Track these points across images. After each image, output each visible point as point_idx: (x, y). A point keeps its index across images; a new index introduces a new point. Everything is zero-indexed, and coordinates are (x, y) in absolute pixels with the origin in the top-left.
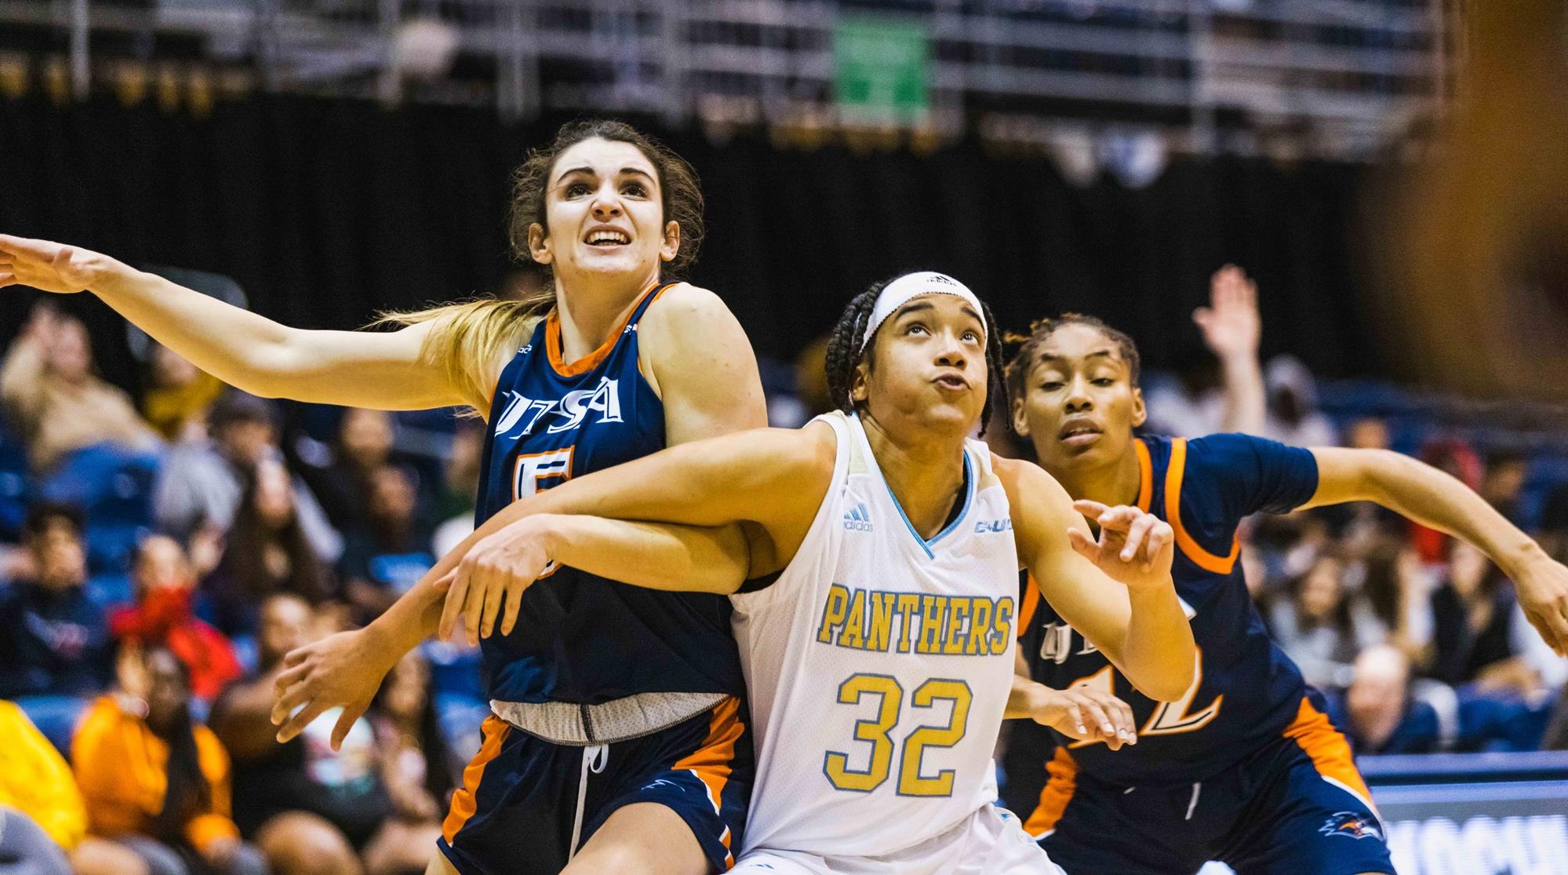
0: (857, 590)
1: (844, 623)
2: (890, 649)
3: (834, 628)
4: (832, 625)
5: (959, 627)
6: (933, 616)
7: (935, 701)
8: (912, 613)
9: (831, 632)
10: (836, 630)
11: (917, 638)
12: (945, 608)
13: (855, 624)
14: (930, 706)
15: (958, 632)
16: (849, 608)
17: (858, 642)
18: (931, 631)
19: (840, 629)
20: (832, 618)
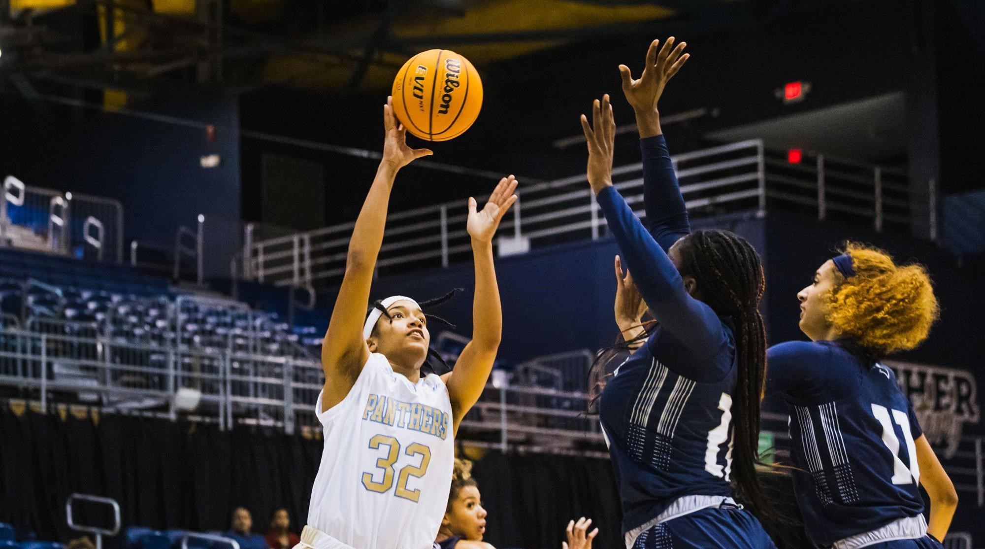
0: (382, 396)
1: (374, 410)
2: (394, 425)
3: (369, 413)
4: (368, 411)
5: (428, 420)
6: (416, 413)
7: (415, 454)
8: (406, 411)
9: (368, 414)
10: (370, 414)
11: (408, 422)
12: (422, 410)
13: (379, 410)
14: (413, 456)
15: (427, 423)
16: (377, 403)
17: (380, 419)
18: (415, 420)
19: (372, 413)
20: (370, 408)
